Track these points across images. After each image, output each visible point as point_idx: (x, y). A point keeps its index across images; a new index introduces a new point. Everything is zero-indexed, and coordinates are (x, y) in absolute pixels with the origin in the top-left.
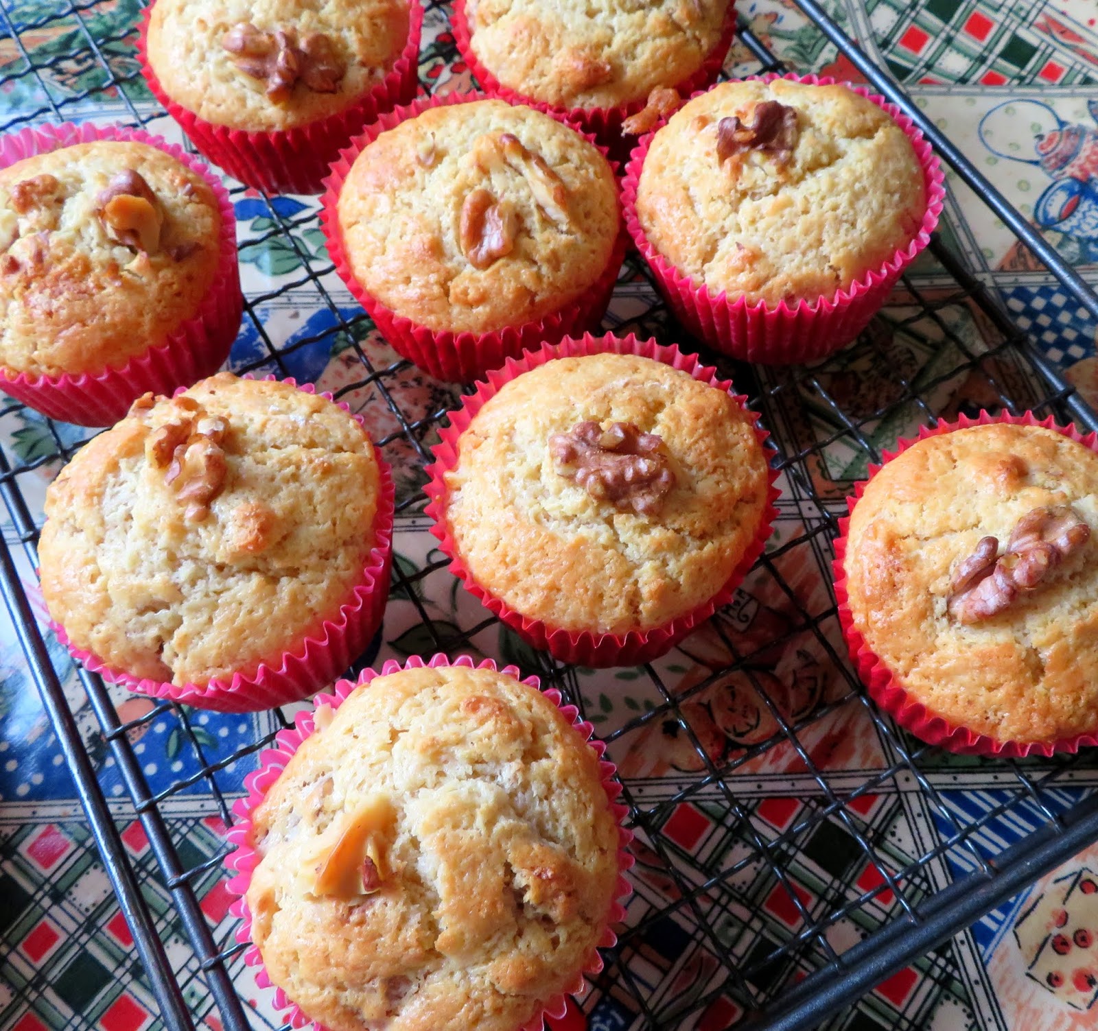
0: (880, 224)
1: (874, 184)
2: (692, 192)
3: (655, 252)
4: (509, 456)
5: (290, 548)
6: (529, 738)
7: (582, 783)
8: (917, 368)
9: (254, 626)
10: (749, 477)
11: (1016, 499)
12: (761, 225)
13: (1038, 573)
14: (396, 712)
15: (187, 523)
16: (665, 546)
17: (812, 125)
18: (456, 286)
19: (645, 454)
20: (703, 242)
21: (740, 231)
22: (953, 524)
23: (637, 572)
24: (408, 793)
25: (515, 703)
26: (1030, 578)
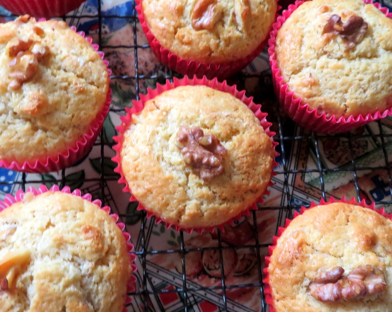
0: (376, 96)
1: (384, 77)
2: (305, 39)
3: (275, 58)
4: (161, 124)
5: (48, 119)
6: (104, 254)
7: (117, 283)
8: (366, 151)
9: (18, 145)
10: (259, 181)
11: (363, 255)
12: (325, 71)
13: (353, 295)
14: (55, 215)
15: (9, 88)
16: (205, 197)
17: (372, 36)
18: (180, 32)
19: (216, 155)
20: (298, 64)
21: (315, 68)
22: (331, 251)
23: (188, 202)
24: (40, 255)
25: (107, 235)
26: (348, 296)
